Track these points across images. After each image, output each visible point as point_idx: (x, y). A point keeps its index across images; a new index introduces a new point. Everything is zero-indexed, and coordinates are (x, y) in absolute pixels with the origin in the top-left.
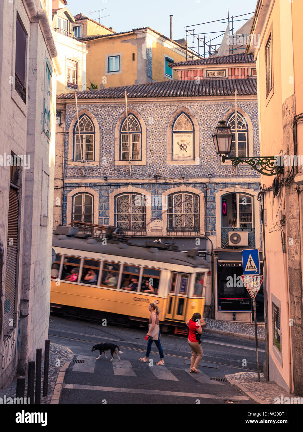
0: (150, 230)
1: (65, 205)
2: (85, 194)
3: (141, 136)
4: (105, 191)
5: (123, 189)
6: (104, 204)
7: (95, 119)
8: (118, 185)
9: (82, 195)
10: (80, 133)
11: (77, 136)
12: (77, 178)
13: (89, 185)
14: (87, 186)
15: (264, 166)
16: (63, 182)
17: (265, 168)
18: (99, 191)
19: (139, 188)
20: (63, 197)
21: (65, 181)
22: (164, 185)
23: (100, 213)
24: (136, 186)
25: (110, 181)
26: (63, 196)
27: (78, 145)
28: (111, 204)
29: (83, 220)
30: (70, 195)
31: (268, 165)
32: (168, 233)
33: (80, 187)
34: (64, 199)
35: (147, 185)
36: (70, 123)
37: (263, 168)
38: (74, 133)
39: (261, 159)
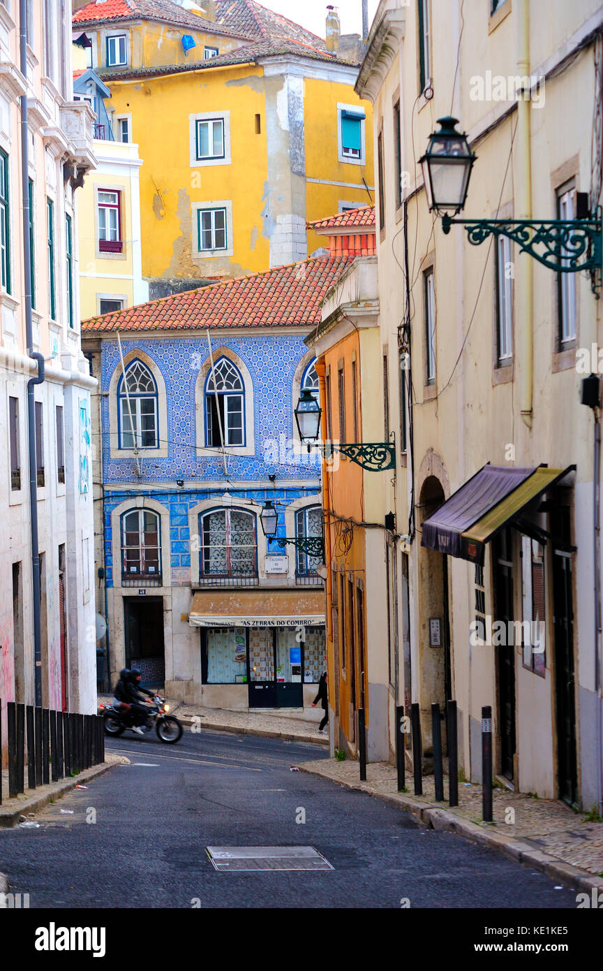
0: (265, 575)
1: (108, 531)
2: (145, 511)
3: (244, 400)
4: (180, 505)
5: (214, 501)
6: (179, 529)
7: (157, 368)
8: (205, 493)
9: (138, 513)
10: (128, 396)
11: (123, 401)
12: (127, 481)
13: (150, 494)
14: (146, 494)
15: (368, 457)
16: (103, 488)
17: (370, 461)
18: (169, 505)
19: (243, 497)
20: (104, 517)
21: (106, 488)
22: (288, 493)
23: (174, 546)
24: (237, 493)
25: (189, 486)
26: (104, 514)
27: (126, 419)
28: (192, 529)
29: (143, 559)
30: (116, 513)
31: (374, 456)
32: (298, 580)
33: (135, 496)
34: (106, 520)
35: (257, 492)
36: (110, 377)
37: (367, 461)
38: (119, 396)
39: (365, 447)
